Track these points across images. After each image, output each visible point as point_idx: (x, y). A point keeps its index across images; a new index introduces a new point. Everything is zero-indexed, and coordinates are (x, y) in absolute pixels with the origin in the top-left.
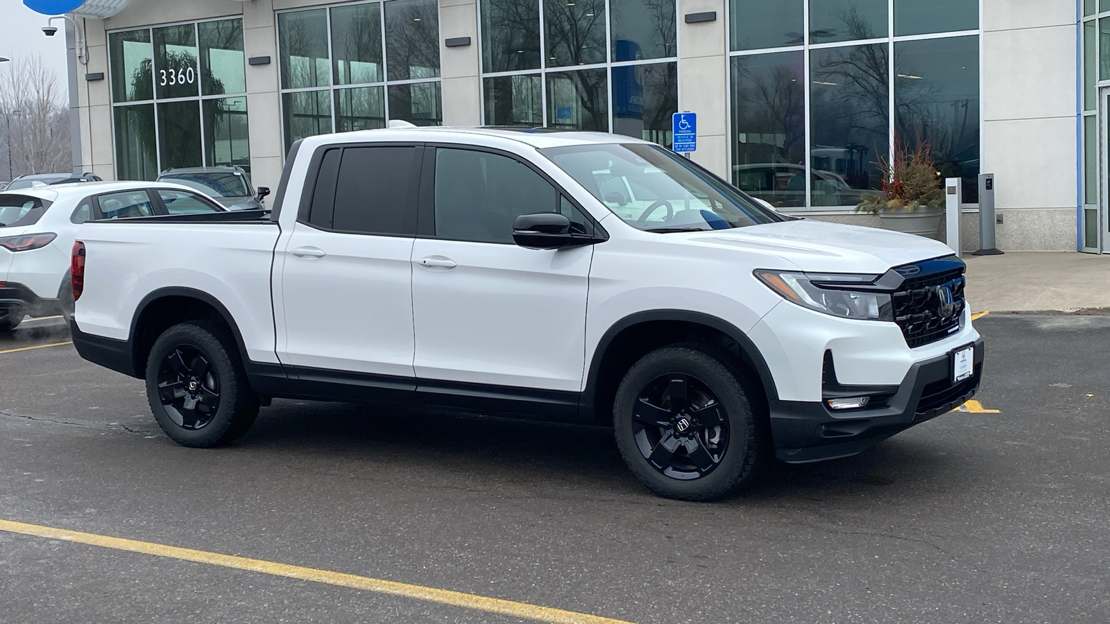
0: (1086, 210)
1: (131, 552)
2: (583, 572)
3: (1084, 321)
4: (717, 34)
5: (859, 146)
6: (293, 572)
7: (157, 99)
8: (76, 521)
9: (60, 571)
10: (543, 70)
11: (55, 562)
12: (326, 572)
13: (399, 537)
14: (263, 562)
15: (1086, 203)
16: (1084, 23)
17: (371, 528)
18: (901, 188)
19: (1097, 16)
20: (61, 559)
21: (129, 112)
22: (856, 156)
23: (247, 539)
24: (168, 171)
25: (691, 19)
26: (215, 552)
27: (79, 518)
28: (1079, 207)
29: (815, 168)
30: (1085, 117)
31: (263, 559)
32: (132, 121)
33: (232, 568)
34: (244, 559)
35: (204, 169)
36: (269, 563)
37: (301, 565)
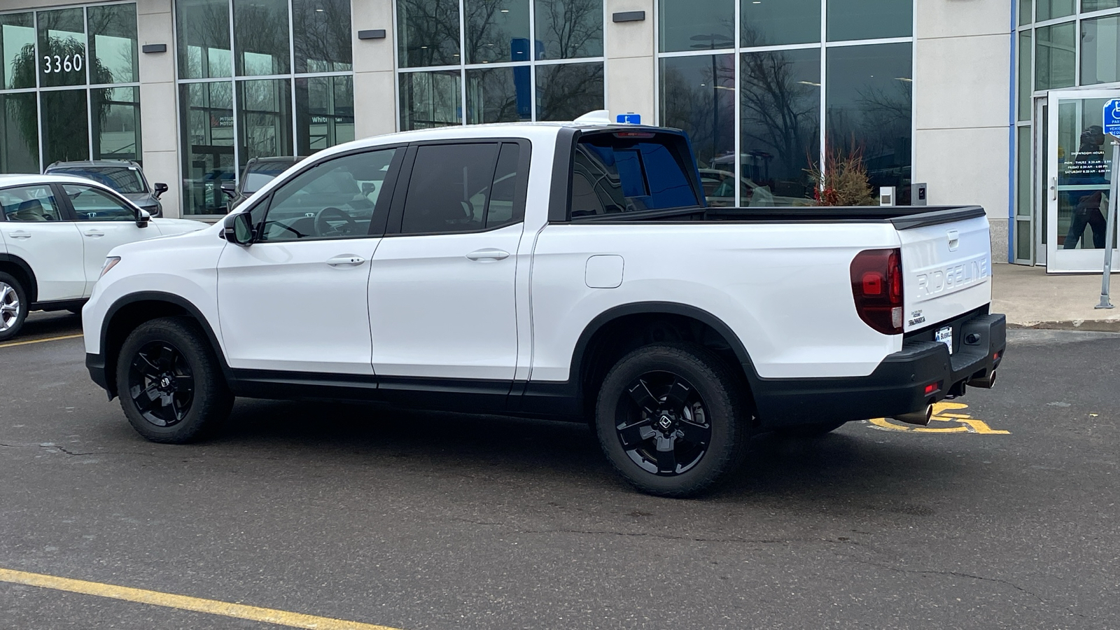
0: (1018, 221)
1: (115, 600)
2: (644, 621)
3: (1048, 335)
4: (646, 35)
5: (764, 153)
6: (313, 623)
7: (40, 87)
8: (37, 562)
9: (35, 623)
10: (463, 67)
11: (27, 612)
12: (350, 623)
13: (420, 579)
14: (273, 611)
15: (1018, 214)
16: (1020, 32)
17: (385, 569)
18: (834, 196)
19: (1034, 25)
20: (32, 608)
21: (8, 100)
22: (761, 163)
23: (245, 583)
24: (56, 164)
25: (619, 18)
26: (214, 599)
27: (40, 557)
28: (1011, 218)
29: (745, 177)
30: (1019, 127)
31: (273, 607)
32: (10, 110)
33: (239, 619)
34: (250, 607)
35: (91, 163)
36: (281, 612)
37: (318, 615)
